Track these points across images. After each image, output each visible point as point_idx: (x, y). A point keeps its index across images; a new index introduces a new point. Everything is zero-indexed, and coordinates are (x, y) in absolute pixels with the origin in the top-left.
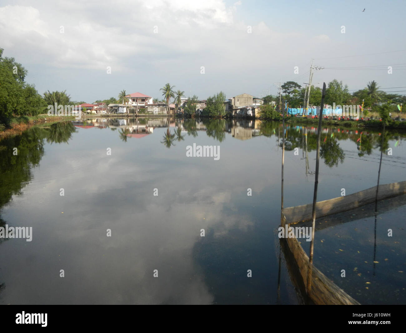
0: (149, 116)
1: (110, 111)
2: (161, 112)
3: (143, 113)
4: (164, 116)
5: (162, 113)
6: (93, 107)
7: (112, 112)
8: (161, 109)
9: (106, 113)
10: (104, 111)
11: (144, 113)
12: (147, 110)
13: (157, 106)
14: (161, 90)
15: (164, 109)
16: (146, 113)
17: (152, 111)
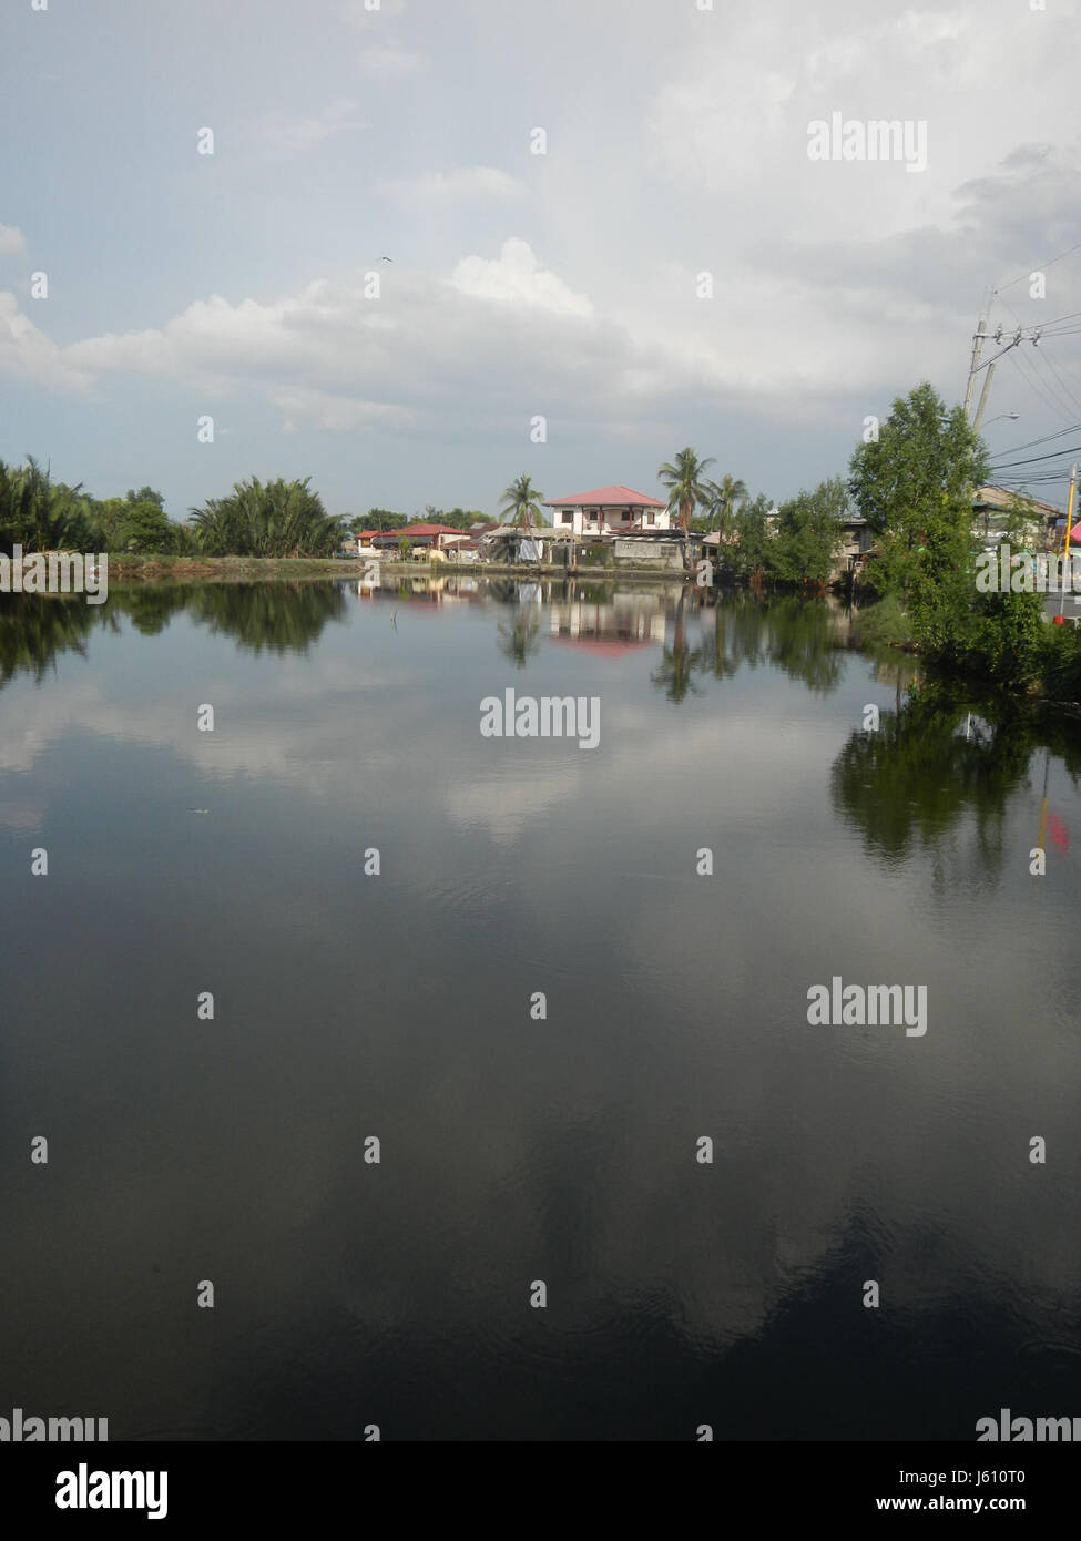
0: (620, 576)
1: (493, 552)
2: (663, 562)
3: (598, 563)
4: (670, 578)
5: (666, 566)
6: (436, 536)
7: (498, 557)
8: (663, 548)
9: (476, 561)
10: (470, 554)
11: (603, 564)
12: (613, 551)
13: (651, 539)
14: (662, 475)
15: (675, 548)
16: (607, 563)
17: (628, 558)
